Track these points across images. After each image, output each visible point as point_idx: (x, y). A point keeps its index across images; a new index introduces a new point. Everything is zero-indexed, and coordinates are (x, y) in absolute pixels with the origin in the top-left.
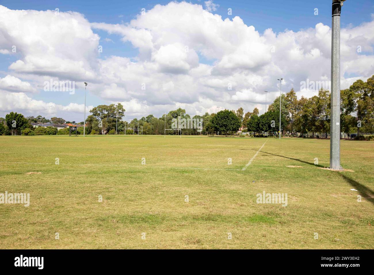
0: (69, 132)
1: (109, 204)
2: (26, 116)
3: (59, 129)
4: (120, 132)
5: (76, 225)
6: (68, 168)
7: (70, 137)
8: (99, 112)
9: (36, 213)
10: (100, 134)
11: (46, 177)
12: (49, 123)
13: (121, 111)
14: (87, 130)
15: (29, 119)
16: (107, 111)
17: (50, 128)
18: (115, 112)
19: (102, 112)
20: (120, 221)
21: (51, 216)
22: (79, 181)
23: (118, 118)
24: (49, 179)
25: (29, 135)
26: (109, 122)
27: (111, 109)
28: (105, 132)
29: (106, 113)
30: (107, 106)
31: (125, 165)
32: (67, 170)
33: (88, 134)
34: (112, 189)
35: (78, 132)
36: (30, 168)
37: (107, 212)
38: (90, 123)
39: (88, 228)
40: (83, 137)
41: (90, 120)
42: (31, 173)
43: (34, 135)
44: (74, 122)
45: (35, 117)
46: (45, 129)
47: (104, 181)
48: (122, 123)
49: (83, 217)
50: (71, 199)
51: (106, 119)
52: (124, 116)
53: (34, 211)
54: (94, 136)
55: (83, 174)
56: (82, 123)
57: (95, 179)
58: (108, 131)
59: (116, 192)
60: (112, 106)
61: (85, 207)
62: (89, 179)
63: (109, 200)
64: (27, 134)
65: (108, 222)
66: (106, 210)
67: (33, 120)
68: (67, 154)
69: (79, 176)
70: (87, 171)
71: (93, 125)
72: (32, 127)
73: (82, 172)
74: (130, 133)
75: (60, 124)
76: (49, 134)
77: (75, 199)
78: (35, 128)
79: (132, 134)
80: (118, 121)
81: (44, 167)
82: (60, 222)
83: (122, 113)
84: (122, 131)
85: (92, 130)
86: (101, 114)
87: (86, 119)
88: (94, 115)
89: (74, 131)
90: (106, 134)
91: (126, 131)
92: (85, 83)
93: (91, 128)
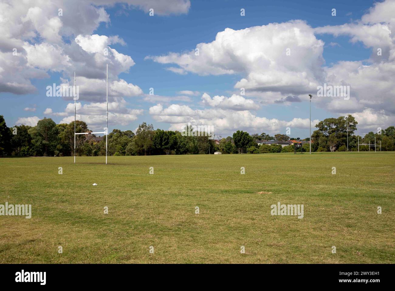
0: (293, 149)
1: (350, 233)
2: (251, 134)
3: (283, 146)
4: (352, 149)
5: (315, 252)
6: (298, 189)
7: (295, 155)
8: (326, 126)
9: (272, 235)
10: (327, 151)
11: (278, 198)
12: (273, 140)
13: (352, 124)
14: (313, 146)
15: (254, 137)
16: (335, 125)
17: (274, 145)
18: (345, 126)
19: (330, 126)
20: (367, 255)
21: (287, 240)
22: (312, 204)
23: (349, 132)
24: (281, 199)
25: (255, 153)
26: (338, 137)
27: (340, 123)
28: (334, 148)
29: (334, 127)
30: (335, 120)
31: (364, 187)
32: (298, 191)
33: (314, 151)
34: (352, 215)
35: (303, 149)
36: (261, 188)
37: (349, 242)
38: (317, 139)
39: (328, 258)
40: (309, 155)
41: (316, 136)
42: (262, 192)
43: (259, 153)
44: (298, 139)
45: (259, 135)
46: (269, 147)
47: (341, 206)
48: (354, 137)
49: (321, 245)
50: (305, 223)
51: (335, 134)
52: (356, 129)
53: (269, 233)
54: (322, 154)
55: (315, 196)
56: (308, 139)
57: (330, 202)
58: (337, 148)
59: (358, 219)
60: (341, 118)
61: (322, 234)
62: (323, 202)
63: (350, 229)
64: (252, 152)
65: (351, 254)
66: (347, 239)
67: (257, 138)
68: (296, 173)
69: (312, 198)
70: (320, 193)
71: (320, 141)
72: (257, 145)
73: (314, 194)
74: (364, 149)
75: (284, 141)
76: (274, 152)
77: (310, 224)
78: (259, 146)
79: (367, 151)
80: (349, 135)
81: (274, 187)
82: (297, 247)
83: (354, 126)
84: (354, 147)
85: (319, 147)
86: (328, 128)
87: (312, 135)
88: (320, 130)
89: (299, 148)
90: (335, 151)
91: (360, 147)
92: (310, 95)
93: (318, 144)
